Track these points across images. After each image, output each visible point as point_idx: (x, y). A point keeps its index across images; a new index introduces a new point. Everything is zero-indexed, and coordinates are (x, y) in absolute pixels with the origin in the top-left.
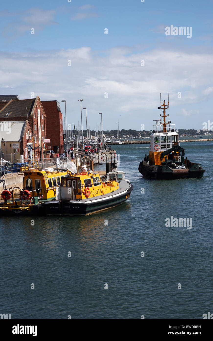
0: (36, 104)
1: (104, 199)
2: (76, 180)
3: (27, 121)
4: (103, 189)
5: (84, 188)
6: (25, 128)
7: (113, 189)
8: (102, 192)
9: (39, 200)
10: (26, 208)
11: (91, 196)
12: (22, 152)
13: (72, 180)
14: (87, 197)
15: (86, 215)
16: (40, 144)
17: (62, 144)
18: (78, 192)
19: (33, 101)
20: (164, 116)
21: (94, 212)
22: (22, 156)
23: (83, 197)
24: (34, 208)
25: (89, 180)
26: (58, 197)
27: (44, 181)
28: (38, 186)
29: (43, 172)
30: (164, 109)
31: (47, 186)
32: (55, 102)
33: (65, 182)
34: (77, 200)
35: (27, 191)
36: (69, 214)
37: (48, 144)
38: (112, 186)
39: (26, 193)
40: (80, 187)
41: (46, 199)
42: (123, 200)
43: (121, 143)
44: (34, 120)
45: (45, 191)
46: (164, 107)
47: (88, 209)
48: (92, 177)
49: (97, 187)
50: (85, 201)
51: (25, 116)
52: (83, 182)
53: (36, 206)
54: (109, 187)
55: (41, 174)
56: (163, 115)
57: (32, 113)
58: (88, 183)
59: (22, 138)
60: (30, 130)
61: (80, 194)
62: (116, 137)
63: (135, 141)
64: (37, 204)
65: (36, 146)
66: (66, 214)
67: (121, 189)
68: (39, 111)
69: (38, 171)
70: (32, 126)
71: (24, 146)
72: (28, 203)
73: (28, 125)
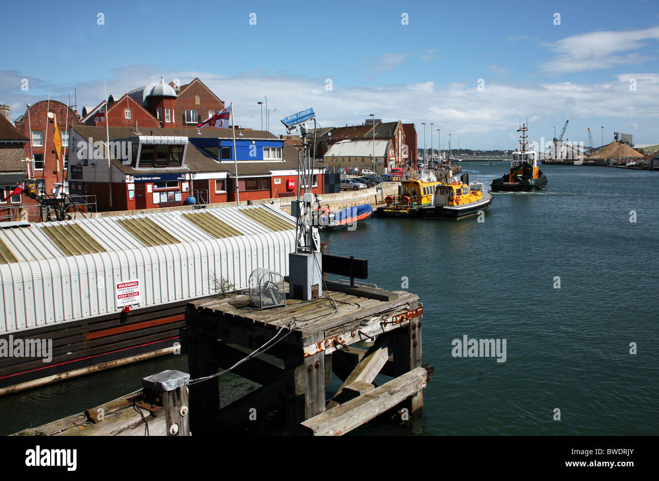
0: (398, 127)
1: (472, 206)
2: (450, 189)
3: (391, 140)
4: (470, 198)
5: (456, 196)
6: (389, 146)
7: (478, 198)
8: (469, 200)
9: (416, 205)
10: (405, 211)
11: (461, 203)
12: (386, 166)
13: (445, 189)
14: (458, 204)
15: (458, 219)
16: (400, 159)
17: (416, 160)
18: (451, 199)
19: (396, 124)
20: (524, 137)
21: (463, 217)
22: (386, 168)
23: (455, 204)
24: (412, 212)
25: (460, 189)
26: (434, 203)
27: (420, 189)
28: (414, 193)
29: (419, 181)
30: (524, 131)
31: (422, 193)
32: (412, 125)
33: (439, 191)
34: (450, 206)
35: (407, 197)
36: (442, 218)
37: (406, 159)
38: (477, 195)
39: (406, 199)
40: (452, 195)
41: (421, 204)
42: (486, 207)
43: (461, 160)
44: (396, 140)
45: (420, 198)
46: (524, 129)
47: (459, 214)
48: (462, 187)
49: (465, 196)
50: (456, 207)
51: (388, 136)
52: (455, 191)
53: (415, 210)
54: (475, 196)
55: (417, 184)
56: (522, 136)
57: (395, 133)
58: (459, 191)
59: (386, 154)
60: (393, 148)
61: (452, 201)
62: (454, 155)
63: (471, 159)
64: (415, 208)
65: (397, 161)
66: (440, 218)
67: (484, 198)
68: (400, 132)
69: (415, 180)
70: (394, 144)
71: (388, 161)
72: (407, 207)
73: (391, 143)
